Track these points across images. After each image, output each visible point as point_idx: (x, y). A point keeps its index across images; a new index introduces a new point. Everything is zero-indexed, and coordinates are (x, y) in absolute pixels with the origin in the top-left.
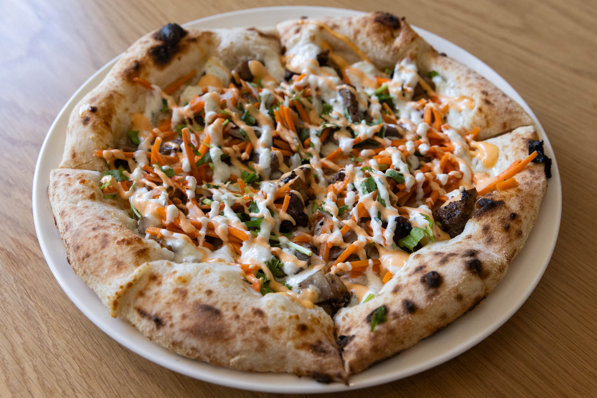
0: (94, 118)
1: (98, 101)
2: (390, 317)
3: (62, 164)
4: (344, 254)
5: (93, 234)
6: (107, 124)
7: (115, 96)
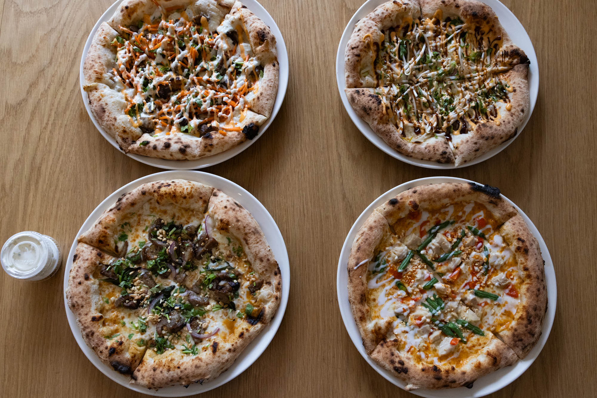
0: (125, 11)
1: (131, 4)
2: (148, 146)
3: (108, 21)
4: (164, 117)
5: (91, 62)
6: (129, 16)
7: (140, 4)
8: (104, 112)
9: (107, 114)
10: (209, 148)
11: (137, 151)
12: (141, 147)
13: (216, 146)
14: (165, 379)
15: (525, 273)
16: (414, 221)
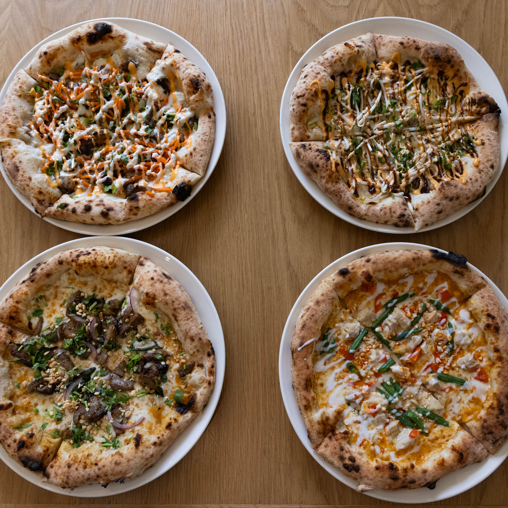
0: (44, 57)
1: (50, 49)
2: (66, 209)
3: (25, 69)
4: (86, 176)
5: (4, 115)
6: (49, 62)
7: (61, 49)
8: (18, 170)
9: (21, 173)
10: (135, 211)
11: (54, 214)
12: (58, 211)
13: (142, 209)
14: (81, 477)
15: (496, 354)
16: (367, 294)
